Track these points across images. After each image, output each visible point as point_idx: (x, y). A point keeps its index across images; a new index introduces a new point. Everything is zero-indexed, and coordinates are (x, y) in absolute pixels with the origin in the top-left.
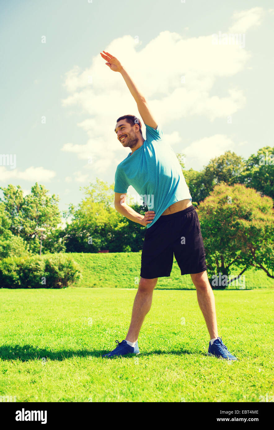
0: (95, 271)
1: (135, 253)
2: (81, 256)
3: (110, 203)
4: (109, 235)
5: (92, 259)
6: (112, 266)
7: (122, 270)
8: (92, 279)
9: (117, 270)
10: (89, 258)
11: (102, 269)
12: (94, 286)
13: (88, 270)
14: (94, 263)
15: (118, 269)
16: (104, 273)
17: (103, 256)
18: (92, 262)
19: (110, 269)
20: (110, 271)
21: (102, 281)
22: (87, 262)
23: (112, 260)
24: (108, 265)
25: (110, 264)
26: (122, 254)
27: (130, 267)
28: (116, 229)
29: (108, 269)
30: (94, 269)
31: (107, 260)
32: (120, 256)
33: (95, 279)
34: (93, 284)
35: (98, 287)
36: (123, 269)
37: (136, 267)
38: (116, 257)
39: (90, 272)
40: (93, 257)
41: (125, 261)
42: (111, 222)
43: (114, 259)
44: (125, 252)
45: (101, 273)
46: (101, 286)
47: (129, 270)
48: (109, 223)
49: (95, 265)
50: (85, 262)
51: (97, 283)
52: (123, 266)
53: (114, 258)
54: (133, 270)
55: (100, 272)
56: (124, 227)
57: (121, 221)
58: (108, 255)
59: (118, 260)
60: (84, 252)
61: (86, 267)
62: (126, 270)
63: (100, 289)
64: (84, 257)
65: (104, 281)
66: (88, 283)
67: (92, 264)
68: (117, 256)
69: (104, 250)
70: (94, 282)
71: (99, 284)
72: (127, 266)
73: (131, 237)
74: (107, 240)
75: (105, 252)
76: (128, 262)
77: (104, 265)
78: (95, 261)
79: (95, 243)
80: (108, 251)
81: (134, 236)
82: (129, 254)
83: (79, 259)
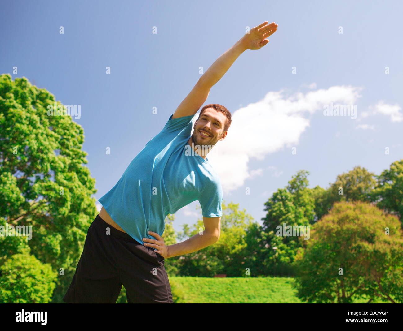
0: (209, 298)
1: (254, 279)
2: (196, 280)
3: (228, 223)
4: (227, 258)
5: (207, 284)
6: (228, 293)
7: (239, 297)
9: (234, 297)
10: (204, 283)
11: (218, 295)
13: (202, 296)
15: (235, 295)
17: (219, 281)
18: (207, 287)
19: (227, 296)
20: (226, 298)
22: (202, 288)
23: (229, 286)
24: (225, 291)
26: (240, 279)
27: (248, 294)
28: (234, 251)
29: (225, 296)
31: (224, 285)
32: (237, 281)
36: (241, 296)
37: (255, 294)
38: (233, 282)
39: (205, 298)
40: (208, 282)
41: (243, 288)
42: (228, 244)
43: (230, 285)
44: (244, 277)
47: (247, 297)
48: (226, 245)
49: (210, 291)
50: (200, 288)
52: (240, 293)
53: (231, 283)
54: (252, 298)
55: (216, 298)
56: (242, 249)
57: (240, 242)
58: (225, 280)
59: (234, 286)
60: (199, 276)
61: (200, 293)
62: (244, 298)
64: (198, 282)
67: (207, 290)
68: (235, 281)
69: (220, 274)
72: (245, 293)
73: (251, 260)
74: (224, 263)
75: (222, 277)
76: (246, 288)
77: (220, 291)
78: (210, 287)
79: (211, 266)
80: (225, 275)
81: (254, 259)
82: (247, 279)
83: (194, 284)
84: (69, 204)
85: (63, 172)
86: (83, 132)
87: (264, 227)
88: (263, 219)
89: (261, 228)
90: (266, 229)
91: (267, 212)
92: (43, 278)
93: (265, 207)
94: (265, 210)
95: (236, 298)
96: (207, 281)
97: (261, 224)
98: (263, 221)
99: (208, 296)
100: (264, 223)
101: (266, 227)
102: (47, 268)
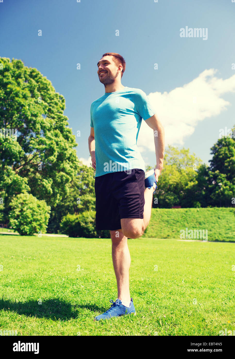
0: (168, 224)
1: (204, 209)
2: (157, 211)
3: (181, 165)
4: (181, 193)
5: (166, 213)
6: (183, 220)
7: (192, 223)
8: (166, 231)
9: (188, 223)
10: (164, 213)
11: (175, 222)
12: (168, 237)
13: (163, 223)
14: (168, 217)
15: (189, 222)
16: (176, 226)
17: (176, 211)
18: (166, 216)
19: (182, 223)
20: (181, 224)
21: (174, 233)
22: (162, 216)
23: (184, 215)
24: (180, 219)
25: (181, 218)
26: (192, 209)
27: (199, 221)
28: (187, 187)
29: (180, 222)
30: (168, 222)
31: (179, 214)
32: (190, 211)
33: (168, 231)
34: (166, 235)
35: (171, 238)
36: (193, 222)
37: (205, 221)
38: (186, 212)
39: (165, 225)
40: (167, 212)
41: (195, 216)
42: (182, 182)
43: (184, 214)
44: (196, 207)
45: (174, 226)
46: (174, 237)
47: (198, 224)
48: (180, 182)
49: (169, 219)
50: (160, 216)
51: (170, 234)
52: (193, 220)
53: (185, 213)
54: (202, 223)
55: (173, 224)
56: (194, 186)
57: (191, 181)
58: (180, 211)
59: (188, 214)
60: (159, 208)
61: (161, 221)
62: (196, 224)
63: (173, 239)
64: (159, 212)
65: (176, 233)
66: (162, 234)
67: (166, 218)
68: (188, 211)
69: (176, 205)
70: (167, 233)
71: (172, 235)
72: (197, 220)
73: (201, 193)
74: (179, 197)
75: (177, 208)
76: (197, 216)
77: (177, 219)
78: (169, 216)
79: (169, 200)
80: (180, 207)
81: (204, 193)
82: (198, 209)
83: (155, 214)
84: (56, 153)
85: (49, 130)
86: (65, 101)
87: (211, 167)
88: (209, 161)
89: (209, 168)
90: (213, 169)
91: (213, 155)
92: (40, 210)
93: (211, 152)
94: (212, 154)
95: (190, 224)
96: (165, 211)
97: (208, 165)
98: (210, 163)
99: (167, 223)
100: (211, 164)
101: (213, 167)
102: (43, 203)
